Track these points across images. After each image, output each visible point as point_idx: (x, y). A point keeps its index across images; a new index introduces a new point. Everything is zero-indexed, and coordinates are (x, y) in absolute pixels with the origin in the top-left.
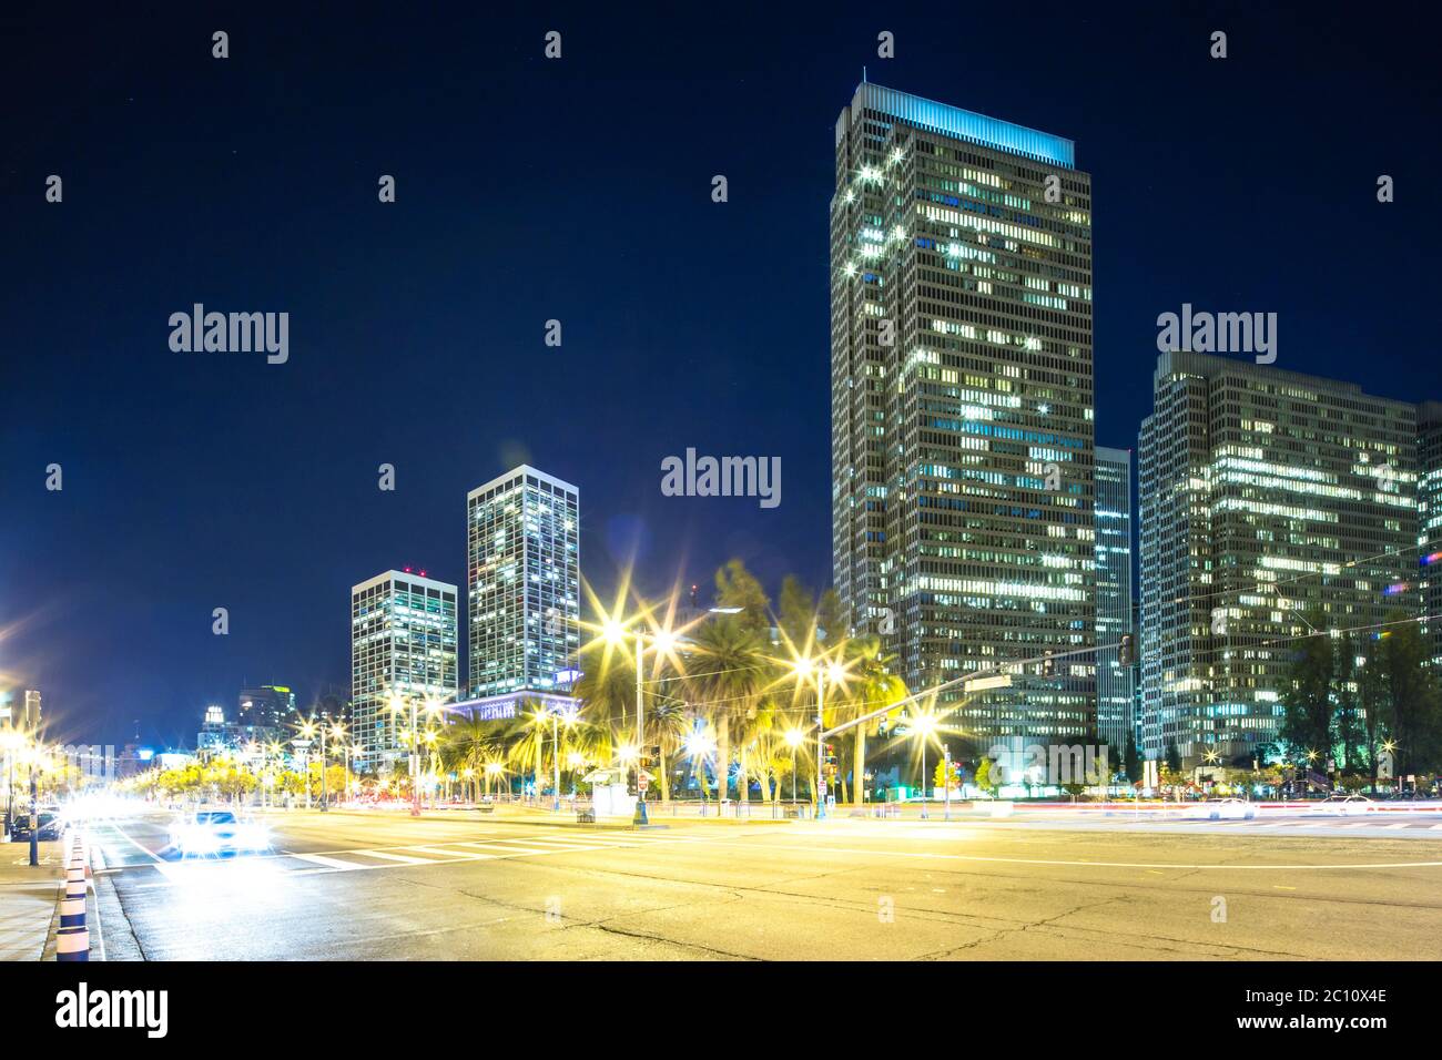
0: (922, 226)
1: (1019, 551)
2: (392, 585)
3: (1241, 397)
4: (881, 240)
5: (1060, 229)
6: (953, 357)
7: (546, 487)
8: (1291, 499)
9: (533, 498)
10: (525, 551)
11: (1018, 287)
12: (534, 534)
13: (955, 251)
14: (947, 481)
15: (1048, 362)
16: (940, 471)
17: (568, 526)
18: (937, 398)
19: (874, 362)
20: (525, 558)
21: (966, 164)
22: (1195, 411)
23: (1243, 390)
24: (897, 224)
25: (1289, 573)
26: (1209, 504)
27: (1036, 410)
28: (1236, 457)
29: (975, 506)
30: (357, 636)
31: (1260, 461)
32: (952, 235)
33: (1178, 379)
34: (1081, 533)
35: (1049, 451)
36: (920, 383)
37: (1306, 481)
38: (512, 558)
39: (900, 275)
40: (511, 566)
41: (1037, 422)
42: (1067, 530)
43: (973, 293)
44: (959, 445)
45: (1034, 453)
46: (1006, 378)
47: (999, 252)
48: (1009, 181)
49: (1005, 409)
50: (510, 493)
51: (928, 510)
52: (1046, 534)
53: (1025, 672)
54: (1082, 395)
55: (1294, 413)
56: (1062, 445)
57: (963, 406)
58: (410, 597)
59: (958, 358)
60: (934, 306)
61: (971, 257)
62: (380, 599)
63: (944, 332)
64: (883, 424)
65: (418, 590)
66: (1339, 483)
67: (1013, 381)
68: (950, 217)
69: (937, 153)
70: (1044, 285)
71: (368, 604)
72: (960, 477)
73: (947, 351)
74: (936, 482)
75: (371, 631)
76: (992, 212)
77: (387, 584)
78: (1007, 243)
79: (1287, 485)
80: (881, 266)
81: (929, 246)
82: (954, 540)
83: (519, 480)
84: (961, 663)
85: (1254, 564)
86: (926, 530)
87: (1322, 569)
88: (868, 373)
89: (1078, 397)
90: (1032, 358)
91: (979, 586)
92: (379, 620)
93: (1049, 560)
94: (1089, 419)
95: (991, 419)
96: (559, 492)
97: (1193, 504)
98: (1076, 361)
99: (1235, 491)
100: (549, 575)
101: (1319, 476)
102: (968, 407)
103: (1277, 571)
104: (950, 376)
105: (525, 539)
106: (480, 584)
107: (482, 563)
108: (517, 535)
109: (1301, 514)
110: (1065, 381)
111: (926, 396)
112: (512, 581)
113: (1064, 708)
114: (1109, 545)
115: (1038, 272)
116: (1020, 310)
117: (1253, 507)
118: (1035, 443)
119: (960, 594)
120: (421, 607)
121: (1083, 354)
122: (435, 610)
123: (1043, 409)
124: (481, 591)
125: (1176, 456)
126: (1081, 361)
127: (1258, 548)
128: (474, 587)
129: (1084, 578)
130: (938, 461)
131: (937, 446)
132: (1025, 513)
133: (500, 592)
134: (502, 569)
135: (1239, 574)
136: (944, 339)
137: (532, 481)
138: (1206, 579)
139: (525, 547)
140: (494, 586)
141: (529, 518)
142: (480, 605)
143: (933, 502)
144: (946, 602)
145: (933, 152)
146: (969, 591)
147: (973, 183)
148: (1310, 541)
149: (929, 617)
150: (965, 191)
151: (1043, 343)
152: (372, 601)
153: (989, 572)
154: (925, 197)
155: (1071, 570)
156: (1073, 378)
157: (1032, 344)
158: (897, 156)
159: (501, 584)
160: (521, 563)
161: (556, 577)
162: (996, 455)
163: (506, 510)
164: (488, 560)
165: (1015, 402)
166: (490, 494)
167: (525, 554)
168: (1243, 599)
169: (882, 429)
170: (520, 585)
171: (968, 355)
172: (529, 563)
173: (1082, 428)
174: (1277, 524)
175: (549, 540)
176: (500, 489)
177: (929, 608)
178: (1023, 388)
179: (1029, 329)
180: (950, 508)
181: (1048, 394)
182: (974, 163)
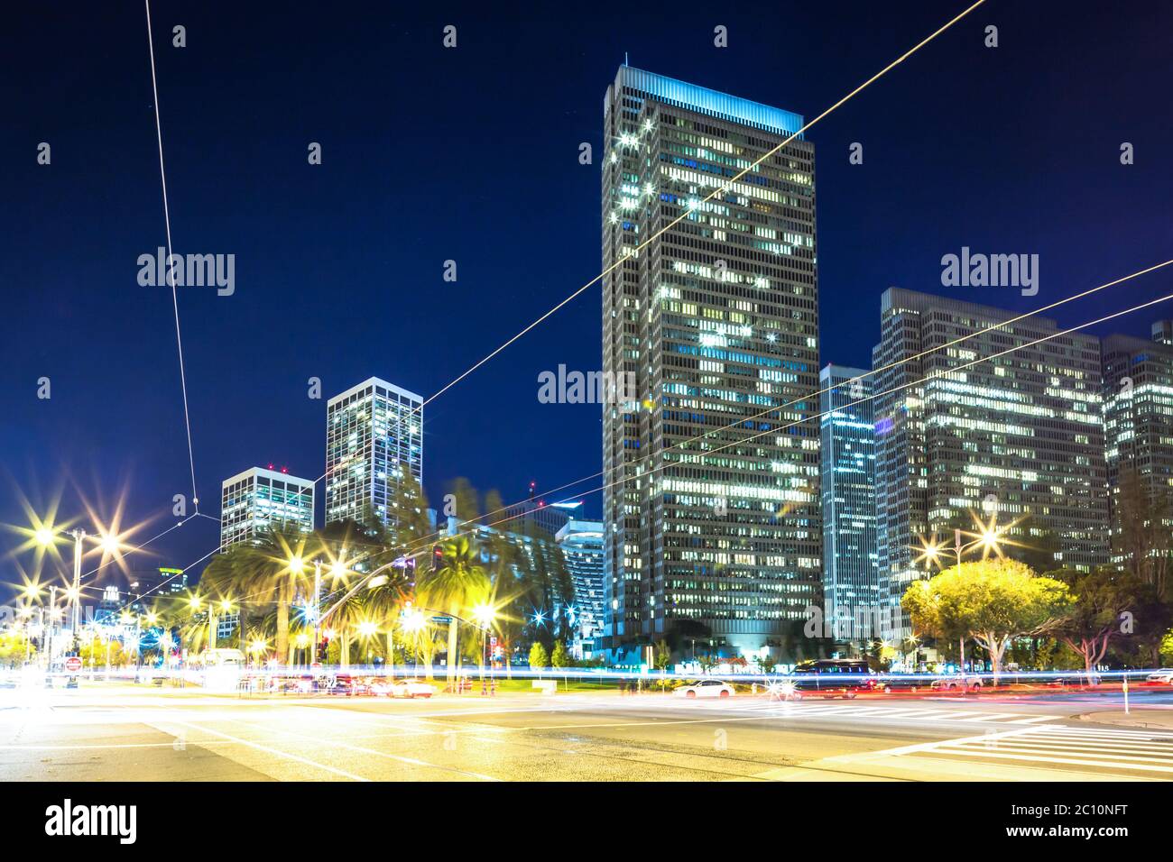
0: (665, 184)
1: (751, 459)
2: (255, 480)
3: (947, 330)
4: (637, 195)
5: (785, 188)
6: (693, 293)
7: (393, 396)
8: (993, 416)
9: (382, 406)
10: (373, 452)
11: (748, 235)
12: (382, 437)
13: (693, 205)
14: (688, 398)
15: (776, 299)
16: (681, 389)
17: (413, 430)
18: (677, 327)
19: (630, 296)
20: (373, 458)
21: (703, 134)
22: (910, 340)
23: (948, 323)
24: (648, 182)
25: (992, 479)
26: (923, 420)
27: (765, 339)
28: (943, 379)
29: (713, 420)
30: (225, 524)
31: (964, 383)
32: (691, 192)
33: (897, 313)
34: (805, 444)
35: (777, 373)
36: (663, 315)
37: (1005, 400)
38: (362, 458)
39: (650, 224)
40: (361, 464)
41: (767, 349)
42: (793, 440)
43: (709, 240)
44: (698, 367)
45: (763, 374)
46: (739, 311)
47: (733, 206)
48: (740, 148)
49: (739, 338)
50: (362, 401)
51: (671, 422)
52: (774, 444)
53: (757, 564)
54: (805, 326)
55: (993, 343)
56: (788, 368)
57: (701, 335)
58: (271, 491)
59: (697, 294)
60: (676, 250)
61: (708, 210)
62: (246, 492)
63: (684, 272)
64: (638, 348)
65: (278, 484)
66: (1034, 402)
67: (745, 313)
68: (688, 177)
69: (678, 125)
70: (771, 234)
71: (235, 497)
72: (699, 394)
73: (688, 288)
74: (677, 399)
75: (237, 520)
76: (726, 173)
77: (251, 479)
78: (739, 199)
79: (988, 404)
80: (636, 216)
81: (671, 201)
82: (693, 449)
83: (369, 390)
84: (700, 555)
85: (961, 472)
86: (669, 440)
87: (1021, 476)
88: (625, 305)
89: (802, 328)
90: (762, 295)
91: (717, 488)
92: (243, 511)
93: (777, 467)
94: (811, 347)
95: (726, 346)
96: (405, 401)
97: (910, 420)
98: (800, 298)
99: (943, 409)
100: (394, 473)
101: (1016, 396)
102: (705, 335)
103: (981, 478)
104: (690, 309)
105: (373, 442)
106: (335, 480)
107: (338, 462)
108: (367, 437)
109: (1001, 428)
110: (790, 314)
111: (669, 326)
112: (362, 478)
113: (793, 595)
114: (866, 453)
115: (766, 223)
116: (751, 255)
117: (959, 422)
118: (765, 366)
119: (700, 495)
120: (281, 500)
121: (805, 291)
122: (294, 503)
123: (772, 338)
124: (336, 486)
125: (896, 378)
126: (804, 298)
127: (964, 457)
128: (331, 483)
129: (809, 482)
130: (679, 381)
131: (678, 368)
132: (757, 426)
133: (352, 487)
134: (353, 468)
135: (948, 480)
136: (684, 278)
137: (380, 391)
138: (922, 483)
139: (373, 448)
140: (346, 482)
141: (377, 423)
142: (335, 498)
143: (674, 416)
144: (686, 502)
145: (675, 123)
146: (707, 492)
147: (709, 149)
148: (1010, 452)
149: (672, 514)
150: (703, 156)
151: (771, 282)
152: (238, 493)
153: (726, 476)
154: (668, 160)
155: (798, 475)
156: (797, 313)
157: (762, 283)
158: (648, 125)
159: (352, 480)
160: (369, 462)
161: (401, 475)
162: (732, 376)
163: (358, 416)
164: (343, 459)
165: (747, 331)
166: (346, 402)
167: (373, 455)
168: (952, 501)
169: (638, 353)
170: (368, 481)
171: (706, 292)
172: (377, 462)
173: (806, 354)
174: (982, 438)
175: (396, 442)
176: (353, 398)
177: (671, 506)
178: (754, 320)
179: (757, 270)
180: (690, 421)
181: (775, 325)
182: (711, 133)
